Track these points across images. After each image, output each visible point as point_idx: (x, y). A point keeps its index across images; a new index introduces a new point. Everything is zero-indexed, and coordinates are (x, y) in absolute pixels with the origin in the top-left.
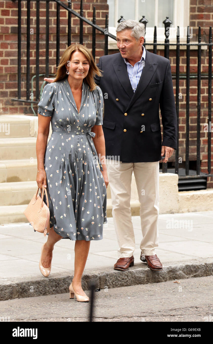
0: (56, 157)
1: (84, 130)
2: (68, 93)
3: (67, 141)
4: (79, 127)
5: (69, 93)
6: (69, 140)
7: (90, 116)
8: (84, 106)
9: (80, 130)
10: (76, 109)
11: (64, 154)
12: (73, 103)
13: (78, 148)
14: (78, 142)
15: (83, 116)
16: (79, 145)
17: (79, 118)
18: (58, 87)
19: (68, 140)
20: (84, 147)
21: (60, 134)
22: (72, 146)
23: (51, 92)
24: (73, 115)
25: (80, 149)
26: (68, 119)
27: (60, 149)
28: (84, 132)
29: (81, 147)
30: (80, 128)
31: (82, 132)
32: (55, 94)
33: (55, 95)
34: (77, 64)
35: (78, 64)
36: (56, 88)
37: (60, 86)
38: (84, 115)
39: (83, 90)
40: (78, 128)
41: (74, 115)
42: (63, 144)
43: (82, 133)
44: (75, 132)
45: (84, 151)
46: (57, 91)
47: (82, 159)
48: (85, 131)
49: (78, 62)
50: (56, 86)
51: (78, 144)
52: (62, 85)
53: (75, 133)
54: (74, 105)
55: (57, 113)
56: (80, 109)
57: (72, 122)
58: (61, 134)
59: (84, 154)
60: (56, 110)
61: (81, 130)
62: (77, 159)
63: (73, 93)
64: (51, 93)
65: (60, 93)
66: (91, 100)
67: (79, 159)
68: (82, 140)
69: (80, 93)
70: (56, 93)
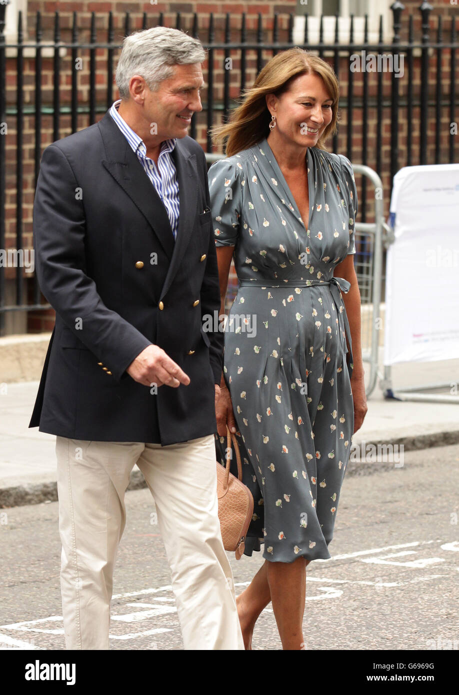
0: (256, 347)
1: (322, 272)
2: (273, 180)
3: (285, 305)
4: (310, 267)
5: (277, 179)
6: (289, 300)
7: (336, 235)
8: (318, 210)
9: (313, 273)
10: (300, 219)
11: (279, 339)
12: (290, 206)
13: (314, 319)
14: (313, 306)
15: (320, 236)
16: (315, 313)
17: (310, 244)
18: (248, 164)
19: (286, 301)
20: (327, 316)
21: (263, 288)
22: (298, 317)
23: (230, 181)
24: (293, 236)
25: (318, 324)
26: (282, 248)
27: (267, 327)
28: (322, 278)
29: (321, 317)
30: (312, 268)
31: (319, 277)
32: (242, 185)
33: (242, 187)
34: (307, 109)
35: (312, 108)
36: (241, 168)
37: (252, 163)
38: (320, 233)
39: (309, 170)
40: (309, 269)
41: (297, 237)
42: (274, 313)
43: (319, 280)
44: (302, 279)
45: (329, 327)
46: (245, 178)
47: (322, 349)
48: (326, 276)
49: (312, 102)
50: (242, 165)
51: (313, 312)
52: (256, 159)
53: (304, 283)
54: (293, 210)
55: (251, 235)
56: (307, 219)
57: (293, 254)
58: (265, 288)
59: (328, 335)
60: (249, 227)
61: (315, 274)
62: (311, 348)
63: (286, 177)
64: (229, 183)
65: (253, 181)
66: (333, 195)
67: (317, 348)
68: (320, 300)
69: (304, 177)
70: (244, 183)
